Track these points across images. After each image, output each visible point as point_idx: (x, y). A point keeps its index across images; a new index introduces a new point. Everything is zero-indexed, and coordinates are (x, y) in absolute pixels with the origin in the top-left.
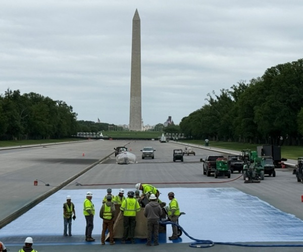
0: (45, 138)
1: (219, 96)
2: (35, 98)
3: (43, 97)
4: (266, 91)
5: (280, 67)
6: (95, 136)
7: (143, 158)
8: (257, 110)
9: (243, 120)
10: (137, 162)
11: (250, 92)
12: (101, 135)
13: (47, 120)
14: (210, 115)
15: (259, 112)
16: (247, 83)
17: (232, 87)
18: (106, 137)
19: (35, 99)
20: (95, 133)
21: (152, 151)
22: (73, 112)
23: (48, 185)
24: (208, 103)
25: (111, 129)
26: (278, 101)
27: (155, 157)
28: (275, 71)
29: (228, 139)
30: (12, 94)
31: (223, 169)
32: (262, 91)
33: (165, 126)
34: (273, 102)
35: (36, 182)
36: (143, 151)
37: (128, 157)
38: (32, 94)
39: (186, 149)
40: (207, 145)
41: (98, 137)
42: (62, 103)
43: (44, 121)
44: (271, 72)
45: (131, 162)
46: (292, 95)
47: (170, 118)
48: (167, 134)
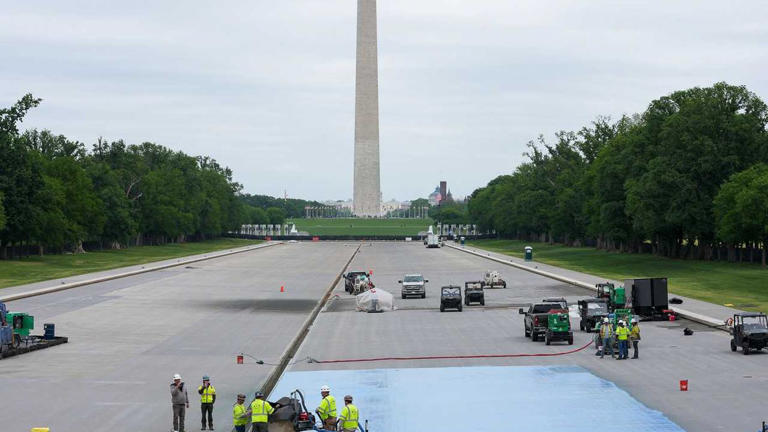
0: (175, 241)
1: (554, 148)
2: (153, 154)
3: (170, 152)
4: (651, 148)
5: (678, 97)
6: (279, 234)
7: (404, 297)
8: (631, 186)
9: (604, 206)
10: (395, 308)
11: (618, 149)
12: (294, 230)
13: (182, 202)
14: (535, 187)
15: (637, 194)
16: (612, 122)
17: (580, 133)
18: (306, 234)
19: (155, 156)
20: (278, 226)
21: (421, 283)
22: (234, 181)
23: (261, 363)
24: (529, 161)
25: (313, 213)
26: (673, 170)
27: (426, 295)
28: (667, 105)
29: (574, 239)
30: (108, 150)
31: (561, 330)
32: (642, 146)
33: (433, 204)
34: (664, 173)
35: (240, 358)
36: (405, 284)
37: (380, 299)
38: (147, 145)
39: (488, 275)
40: (529, 257)
41: (286, 234)
42: (208, 162)
43: (175, 206)
44: (660, 108)
45: (385, 308)
46: (702, 158)
47: (443, 184)
48: (439, 226)
